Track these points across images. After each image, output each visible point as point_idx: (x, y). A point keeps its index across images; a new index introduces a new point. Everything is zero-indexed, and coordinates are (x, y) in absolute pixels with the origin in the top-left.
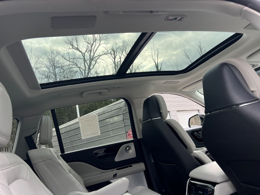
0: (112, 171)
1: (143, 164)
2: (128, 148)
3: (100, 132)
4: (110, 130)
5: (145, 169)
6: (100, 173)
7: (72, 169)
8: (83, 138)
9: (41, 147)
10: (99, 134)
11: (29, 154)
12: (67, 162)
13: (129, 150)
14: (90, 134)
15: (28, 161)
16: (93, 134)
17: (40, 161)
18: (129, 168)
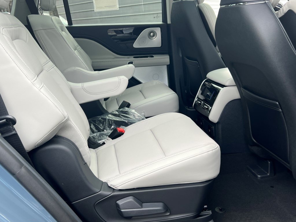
0: (128, 58)
1: (169, 57)
2: (152, 34)
3: (118, 6)
4: (142, 5)
5: (169, 63)
6: (113, 57)
7: (79, 46)
8: (96, 10)
9: (42, 13)
10: (117, 7)
11: (29, 18)
12: (74, 37)
13: (153, 36)
14: (105, 7)
15: (29, 27)
16: (109, 7)
17: (41, 28)
18: (149, 58)
